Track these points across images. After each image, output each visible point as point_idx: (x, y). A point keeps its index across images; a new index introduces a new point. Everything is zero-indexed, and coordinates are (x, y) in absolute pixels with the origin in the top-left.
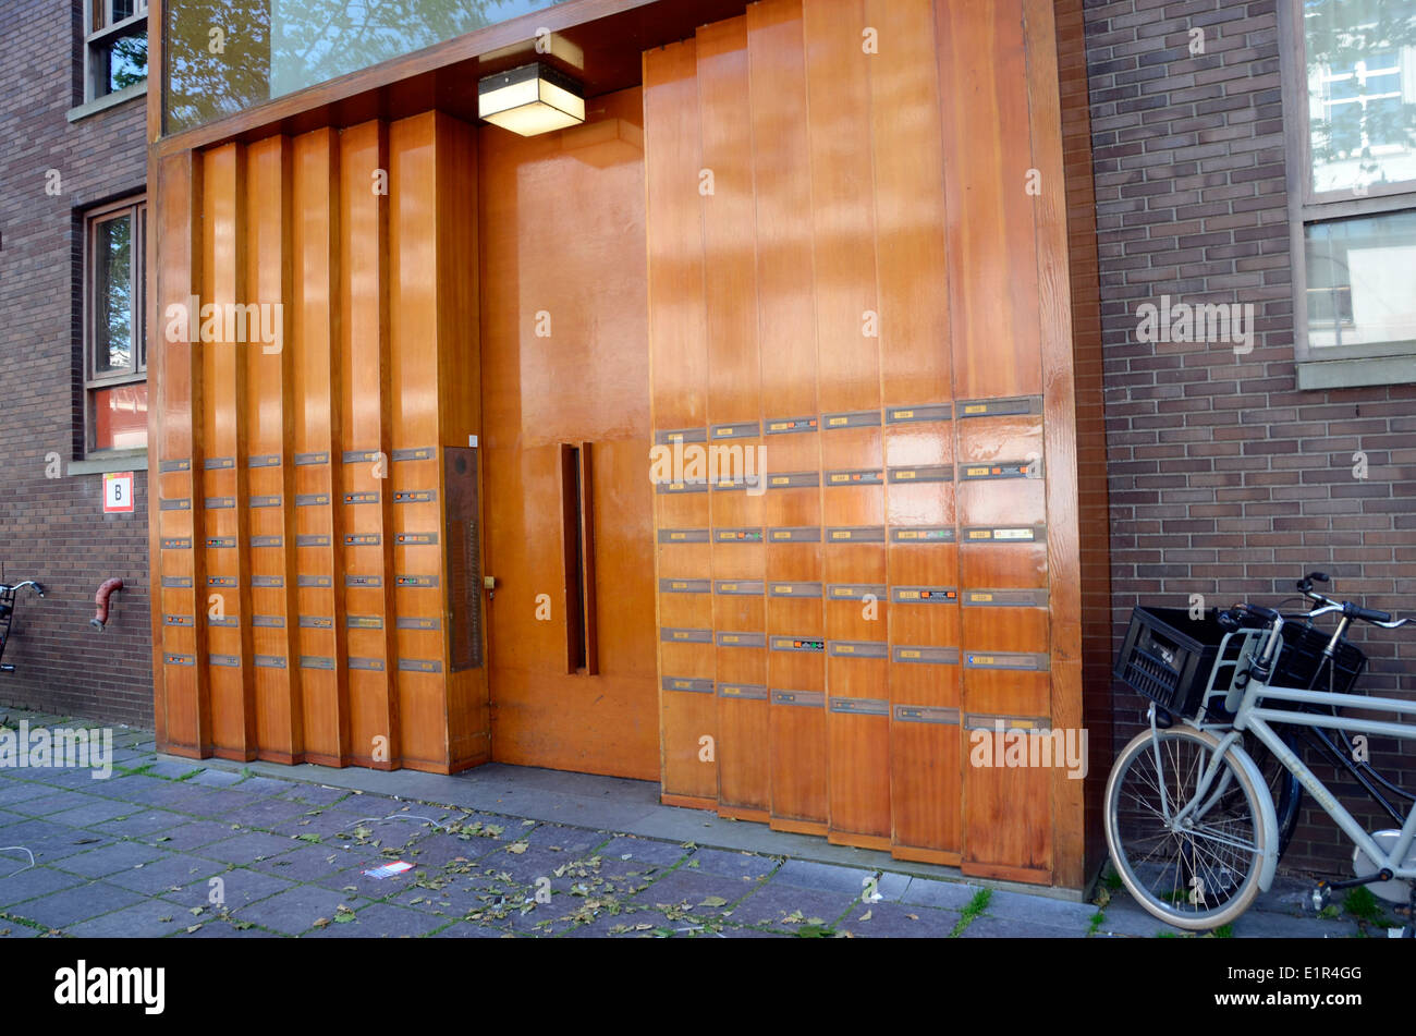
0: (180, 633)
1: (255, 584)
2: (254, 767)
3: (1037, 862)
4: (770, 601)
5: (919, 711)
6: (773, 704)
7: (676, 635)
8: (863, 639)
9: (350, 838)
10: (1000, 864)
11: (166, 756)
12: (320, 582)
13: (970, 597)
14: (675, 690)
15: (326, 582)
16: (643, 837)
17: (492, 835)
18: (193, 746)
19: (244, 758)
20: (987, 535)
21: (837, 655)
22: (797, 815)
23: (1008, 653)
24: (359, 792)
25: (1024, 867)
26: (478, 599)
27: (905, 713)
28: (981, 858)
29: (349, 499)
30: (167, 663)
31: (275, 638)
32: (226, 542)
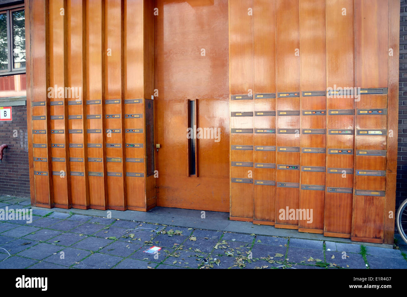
0: (41, 164)
1: (71, 146)
2: (72, 210)
3: (378, 236)
4: (278, 153)
5: (336, 189)
6: (278, 187)
7: (237, 164)
8: (314, 165)
9: (128, 238)
10: (365, 237)
11: (36, 207)
12: (97, 146)
13: (359, 152)
14: (236, 182)
15: (100, 146)
16: (234, 232)
17: (179, 234)
18: (47, 204)
19: (67, 208)
20: (366, 132)
21: (305, 171)
22: (284, 223)
23: (371, 170)
24: (118, 219)
25: (373, 238)
26: (153, 152)
27: (331, 190)
28: (358, 236)
29: (108, 116)
30: (35, 175)
31: (79, 166)
32: (60, 132)
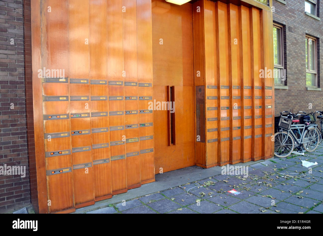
30: (49, 175)
31: (103, 152)
32: (83, 115)
